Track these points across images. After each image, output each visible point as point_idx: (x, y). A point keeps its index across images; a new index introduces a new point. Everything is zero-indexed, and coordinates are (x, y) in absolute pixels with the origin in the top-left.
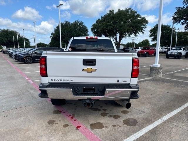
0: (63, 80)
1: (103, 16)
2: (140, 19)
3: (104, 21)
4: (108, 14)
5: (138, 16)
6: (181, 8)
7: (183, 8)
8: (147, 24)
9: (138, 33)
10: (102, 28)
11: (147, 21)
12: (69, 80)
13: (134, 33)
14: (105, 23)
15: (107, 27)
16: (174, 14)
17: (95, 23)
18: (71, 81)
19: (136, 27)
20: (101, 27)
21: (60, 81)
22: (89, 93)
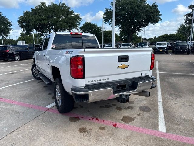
0: (100, 80)
1: (34, 8)
2: (73, 15)
3: (35, 14)
4: (39, 6)
5: (72, 12)
6: (109, 9)
7: (111, 9)
8: (81, 21)
9: (73, 30)
10: (35, 22)
11: (81, 18)
12: (105, 80)
13: (68, 30)
14: (37, 17)
15: (41, 21)
16: (104, 14)
17: (23, 15)
18: (106, 81)
19: (72, 23)
20: (34, 20)
21: (96, 82)
22: (121, 90)
